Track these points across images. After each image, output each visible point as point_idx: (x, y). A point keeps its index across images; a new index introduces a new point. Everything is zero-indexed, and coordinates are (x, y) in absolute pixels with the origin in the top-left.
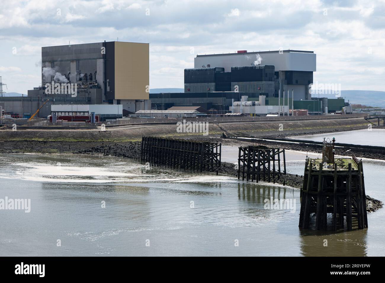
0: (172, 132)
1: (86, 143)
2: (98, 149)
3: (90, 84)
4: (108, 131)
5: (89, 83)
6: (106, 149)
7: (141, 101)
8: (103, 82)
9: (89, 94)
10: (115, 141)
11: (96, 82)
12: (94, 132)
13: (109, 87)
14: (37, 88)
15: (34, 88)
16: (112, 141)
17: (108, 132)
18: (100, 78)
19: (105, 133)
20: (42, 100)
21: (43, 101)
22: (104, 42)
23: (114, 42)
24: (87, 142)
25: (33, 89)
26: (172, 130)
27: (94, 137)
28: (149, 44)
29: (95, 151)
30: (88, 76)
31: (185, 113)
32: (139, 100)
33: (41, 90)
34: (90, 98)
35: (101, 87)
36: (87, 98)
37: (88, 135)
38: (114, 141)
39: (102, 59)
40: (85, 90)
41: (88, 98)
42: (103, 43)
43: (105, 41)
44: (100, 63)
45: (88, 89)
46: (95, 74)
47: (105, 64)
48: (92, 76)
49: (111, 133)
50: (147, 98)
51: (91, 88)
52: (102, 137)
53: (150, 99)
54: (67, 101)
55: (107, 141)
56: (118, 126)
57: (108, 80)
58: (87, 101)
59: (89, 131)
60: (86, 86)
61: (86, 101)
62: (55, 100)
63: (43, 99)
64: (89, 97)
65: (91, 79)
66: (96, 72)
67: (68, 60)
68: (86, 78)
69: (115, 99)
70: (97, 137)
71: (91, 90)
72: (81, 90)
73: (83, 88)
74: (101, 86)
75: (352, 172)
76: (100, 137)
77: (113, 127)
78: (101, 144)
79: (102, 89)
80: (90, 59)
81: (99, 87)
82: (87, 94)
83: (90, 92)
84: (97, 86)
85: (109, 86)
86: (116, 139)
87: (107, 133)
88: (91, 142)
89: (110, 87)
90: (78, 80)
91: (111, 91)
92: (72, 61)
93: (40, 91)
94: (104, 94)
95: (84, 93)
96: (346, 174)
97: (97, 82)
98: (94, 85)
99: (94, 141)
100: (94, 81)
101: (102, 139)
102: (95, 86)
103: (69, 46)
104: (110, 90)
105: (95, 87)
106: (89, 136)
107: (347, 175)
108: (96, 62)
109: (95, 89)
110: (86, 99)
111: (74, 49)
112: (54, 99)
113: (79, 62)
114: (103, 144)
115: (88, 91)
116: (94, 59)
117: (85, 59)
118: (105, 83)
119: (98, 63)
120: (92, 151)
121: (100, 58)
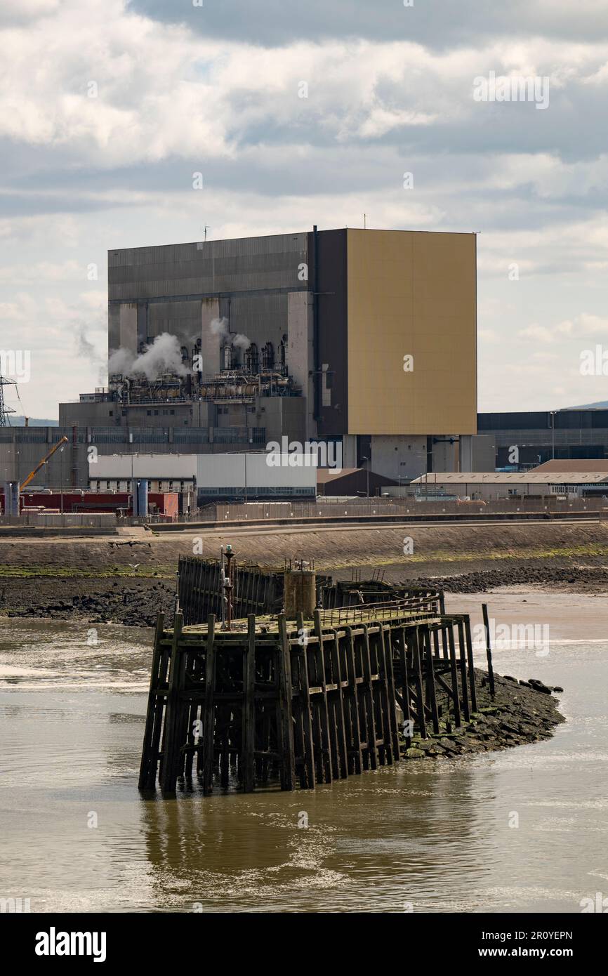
0: (429, 547)
1: (59, 582)
2: (91, 600)
3: (264, 380)
4: (140, 543)
5: (262, 378)
6: (114, 602)
7: (451, 441)
8: (310, 373)
9: (259, 416)
10: (159, 576)
11: (285, 375)
12: (93, 545)
13: (329, 391)
14: (91, 396)
15: (82, 397)
16: (149, 576)
17: (141, 546)
18: (298, 359)
19: (130, 550)
20: (87, 439)
21: (90, 440)
22: (312, 231)
23: (344, 232)
24: (64, 577)
25: (75, 399)
26: (429, 542)
27: (90, 562)
28: (475, 235)
29: (80, 609)
30: (260, 351)
31: (549, 484)
32: (444, 436)
33: (102, 401)
34: (263, 430)
35: (301, 391)
36: (251, 430)
37: (69, 556)
38: (156, 574)
39: (306, 292)
40: (246, 401)
41: (254, 429)
42: (309, 233)
43: (315, 227)
44: (299, 308)
45: (257, 399)
46: (282, 344)
47: (317, 307)
48: (273, 353)
49: (153, 548)
50: (472, 429)
51: (267, 393)
52: (117, 561)
53: (479, 431)
54: (178, 440)
55: (132, 574)
56: (213, 526)
57: (325, 367)
58: (251, 441)
59: (77, 543)
60: (249, 388)
61: (248, 441)
62: (134, 438)
63: (90, 437)
64: (261, 426)
65: (270, 363)
66: (285, 337)
67: (193, 297)
68: (253, 359)
69: (350, 432)
70: (99, 561)
71: (265, 402)
72: (232, 402)
73: (241, 396)
74: (300, 387)
75: (260, 637)
76: (111, 561)
77: (185, 531)
78: (111, 584)
79: (305, 398)
80: (267, 291)
81: (293, 391)
82: (252, 418)
83: (263, 409)
84: (288, 387)
85: (328, 387)
86: (163, 568)
87: (137, 547)
88: (79, 577)
89: (332, 392)
90: (226, 366)
91: (336, 407)
92: (208, 298)
93: (101, 405)
94: (311, 416)
95: (241, 413)
96: (240, 643)
97: (289, 375)
98: (277, 385)
99: (86, 577)
100: (277, 371)
101: (116, 570)
102: (282, 386)
103: (199, 248)
104: (331, 404)
105: (279, 389)
106: (72, 559)
107: (242, 644)
108: (285, 303)
109: (281, 399)
110: (248, 431)
111: (214, 257)
112: (131, 436)
113: (230, 303)
114: (116, 584)
115: (257, 407)
116: (280, 291)
117: (251, 292)
118: (316, 376)
119: (291, 308)
120: (70, 608)
121: (300, 289)
